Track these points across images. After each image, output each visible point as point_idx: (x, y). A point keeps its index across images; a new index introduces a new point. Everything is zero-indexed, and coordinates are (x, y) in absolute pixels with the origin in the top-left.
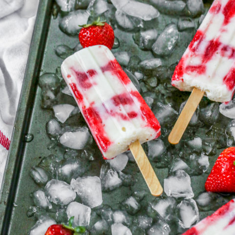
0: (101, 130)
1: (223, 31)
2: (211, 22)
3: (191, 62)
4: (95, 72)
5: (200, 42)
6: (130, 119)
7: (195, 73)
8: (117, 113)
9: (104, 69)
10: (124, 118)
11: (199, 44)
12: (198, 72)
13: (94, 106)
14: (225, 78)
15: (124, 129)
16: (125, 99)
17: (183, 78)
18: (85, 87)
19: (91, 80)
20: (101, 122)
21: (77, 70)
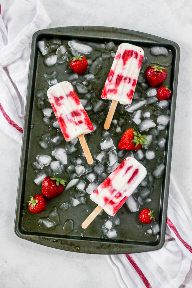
0: (65, 130)
1: (123, 69)
2: (117, 64)
3: (110, 88)
4: (63, 97)
5: (113, 76)
6: (79, 125)
7: (112, 93)
8: (73, 121)
9: (68, 96)
10: (77, 124)
11: (112, 77)
12: (114, 93)
13: (62, 116)
14: (127, 95)
15: (76, 130)
16: (77, 113)
17: (107, 97)
18: (58, 105)
19: (61, 102)
20: (65, 125)
21: (54, 95)
